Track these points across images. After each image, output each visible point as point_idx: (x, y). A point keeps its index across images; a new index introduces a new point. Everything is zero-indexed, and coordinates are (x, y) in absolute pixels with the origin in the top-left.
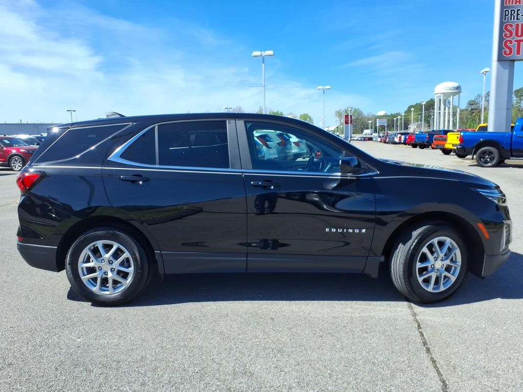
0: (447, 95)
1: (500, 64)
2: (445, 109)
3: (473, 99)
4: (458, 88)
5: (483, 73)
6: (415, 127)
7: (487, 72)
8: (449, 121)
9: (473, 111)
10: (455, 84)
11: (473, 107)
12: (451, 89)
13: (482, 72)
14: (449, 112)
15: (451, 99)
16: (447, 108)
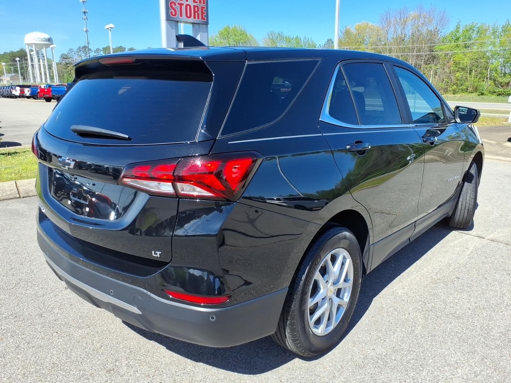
0: (39, 47)
1: (169, 24)
2: (39, 61)
3: (66, 53)
4: (49, 40)
5: (108, 29)
6: (9, 79)
7: (111, 28)
8: (45, 74)
9: (68, 65)
10: (47, 36)
11: (67, 61)
12: (42, 41)
13: (107, 27)
14: (44, 65)
15: (44, 51)
16: (41, 61)
